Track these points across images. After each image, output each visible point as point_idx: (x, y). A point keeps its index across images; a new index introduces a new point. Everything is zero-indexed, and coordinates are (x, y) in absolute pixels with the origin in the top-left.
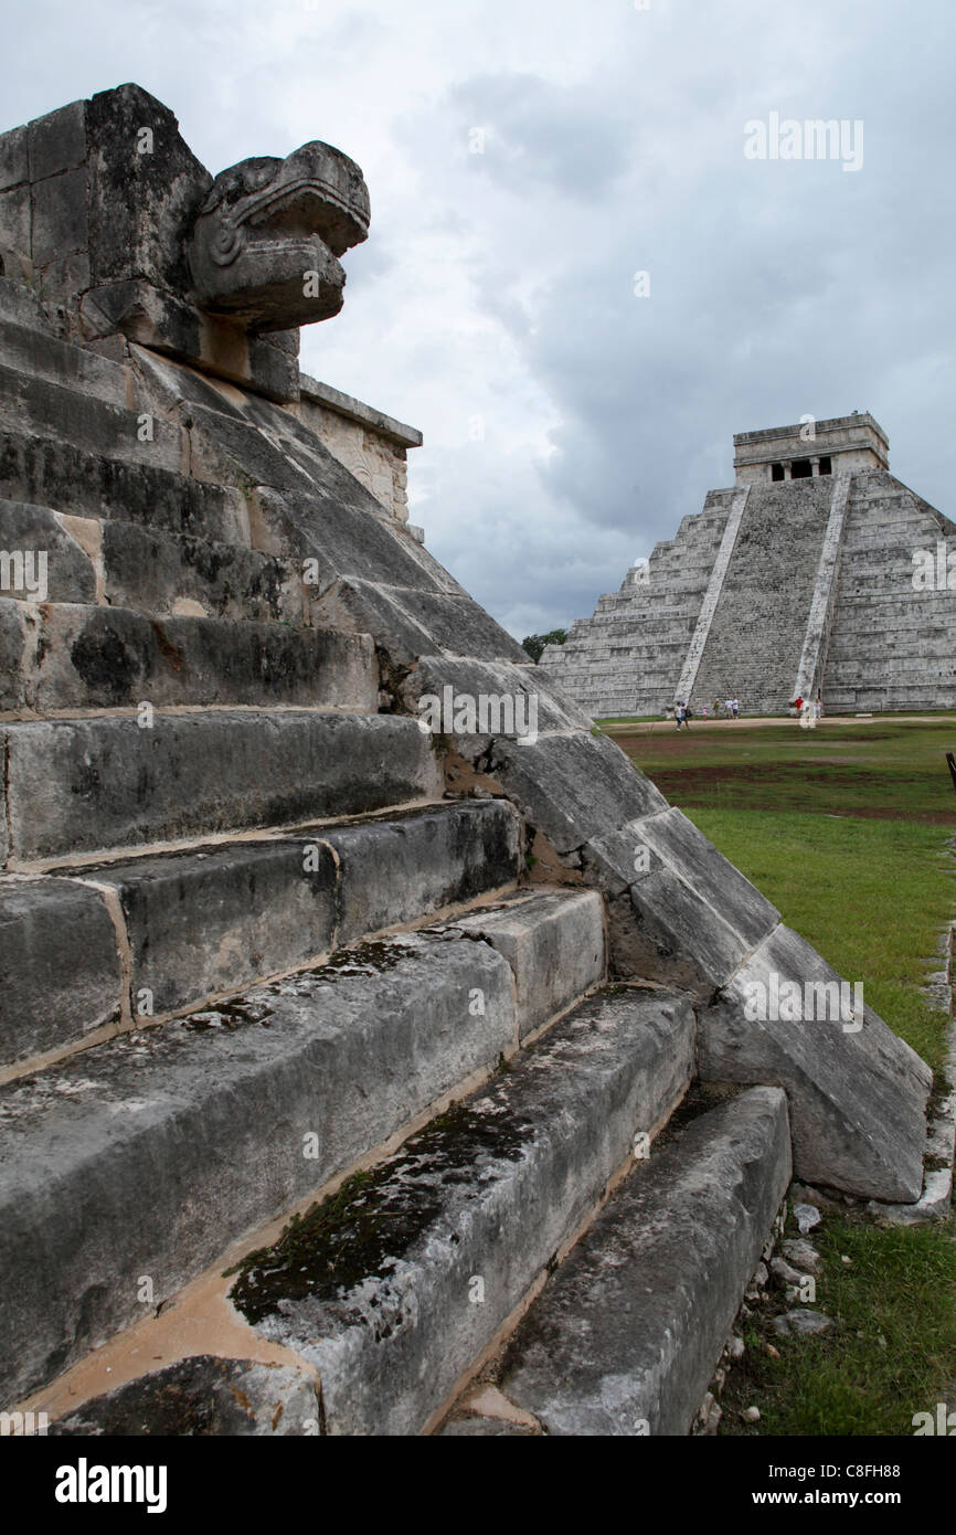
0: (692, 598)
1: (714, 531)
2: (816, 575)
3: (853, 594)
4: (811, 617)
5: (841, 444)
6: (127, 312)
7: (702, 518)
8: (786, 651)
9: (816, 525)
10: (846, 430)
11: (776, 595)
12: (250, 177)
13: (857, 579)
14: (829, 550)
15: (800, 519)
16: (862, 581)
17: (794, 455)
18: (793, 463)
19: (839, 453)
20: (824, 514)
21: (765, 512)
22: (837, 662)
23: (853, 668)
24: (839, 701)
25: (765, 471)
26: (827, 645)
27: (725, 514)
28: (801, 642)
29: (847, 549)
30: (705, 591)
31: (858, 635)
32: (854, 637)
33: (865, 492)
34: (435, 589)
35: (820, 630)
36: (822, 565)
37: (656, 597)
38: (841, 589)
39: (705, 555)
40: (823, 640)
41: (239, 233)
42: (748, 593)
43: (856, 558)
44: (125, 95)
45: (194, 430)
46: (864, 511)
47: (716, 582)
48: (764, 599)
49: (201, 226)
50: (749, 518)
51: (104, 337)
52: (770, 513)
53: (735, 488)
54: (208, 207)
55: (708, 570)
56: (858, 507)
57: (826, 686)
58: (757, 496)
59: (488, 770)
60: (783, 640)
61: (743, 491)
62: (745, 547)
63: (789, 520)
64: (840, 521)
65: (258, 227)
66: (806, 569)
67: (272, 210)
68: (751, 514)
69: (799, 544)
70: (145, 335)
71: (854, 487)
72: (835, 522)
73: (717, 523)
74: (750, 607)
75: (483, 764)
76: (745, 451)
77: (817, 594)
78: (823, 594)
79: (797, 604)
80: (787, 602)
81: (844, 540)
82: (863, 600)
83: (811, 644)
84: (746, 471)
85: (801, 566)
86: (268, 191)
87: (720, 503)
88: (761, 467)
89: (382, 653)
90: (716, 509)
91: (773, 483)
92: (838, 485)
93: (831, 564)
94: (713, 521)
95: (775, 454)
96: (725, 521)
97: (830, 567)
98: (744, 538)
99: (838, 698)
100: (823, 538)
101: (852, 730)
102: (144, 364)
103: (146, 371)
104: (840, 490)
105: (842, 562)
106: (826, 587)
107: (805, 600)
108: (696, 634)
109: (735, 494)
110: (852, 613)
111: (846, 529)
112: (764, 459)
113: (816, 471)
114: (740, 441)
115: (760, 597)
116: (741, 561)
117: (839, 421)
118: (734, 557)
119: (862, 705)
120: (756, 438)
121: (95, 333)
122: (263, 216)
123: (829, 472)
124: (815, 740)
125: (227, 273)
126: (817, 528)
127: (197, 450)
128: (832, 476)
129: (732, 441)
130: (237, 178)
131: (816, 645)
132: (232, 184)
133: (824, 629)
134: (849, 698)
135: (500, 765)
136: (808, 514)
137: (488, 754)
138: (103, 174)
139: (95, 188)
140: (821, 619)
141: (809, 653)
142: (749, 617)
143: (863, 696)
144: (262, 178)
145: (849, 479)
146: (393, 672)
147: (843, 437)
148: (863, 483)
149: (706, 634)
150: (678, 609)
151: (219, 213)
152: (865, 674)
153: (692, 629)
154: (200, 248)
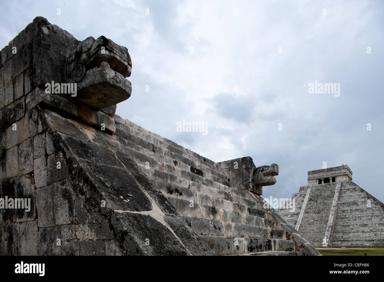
0: (296, 215)
1: (302, 197)
2: (331, 210)
3: (341, 215)
4: (329, 221)
5: (339, 174)
6: (248, 187)
7: (299, 194)
8: (322, 230)
9: (331, 196)
10: (340, 170)
11: (319, 215)
12: (265, 168)
13: (342, 211)
14: (334, 203)
15: (326, 194)
16: (344, 211)
17: (325, 177)
18: (324, 179)
19: (338, 176)
20: (333, 193)
21: (316, 192)
22: (336, 233)
23: (340, 235)
24: (336, 244)
25: (316, 181)
26: (333, 228)
27: (305, 193)
28: (326, 228)
29: (339, 202)
30: (299, 214)
31: (342, 226)
32: (341, 226)
33: (345, 187)
34: (287, 224)
35: (331, 225)
36: (332, 207)
37: (285, 215)
38: (337, 213)
39: (299, 204)
40: (332, 227)
41: (263, 176)
42: (311, 214)
43: (342, 205)
44: (248, 158)
45: (258, 203)
46: (345, 192)
47: (302, 211)
48: (315, 216)
49: (256, 174)
50: (312, 194)
51: (244, 190)
52: (318, 193)
53: (308, 186)
54: (257, 172)
55: (300, 208)
56: (343, 191)
57: (332, 239)
58: (314, 188)
59: (302, 247)
60: (321, 227)
61: (310, 187)
62: (310, 202)
63: (323, 194)
64: (338, 195)
65: (265, 175)
66: (328, 208)
67: (268, 173)
68: (312, 193)
69: (326, 201)
70: (250, 190)
71: (342, 185)
72: (336, 195)
73: (303, 195)
74: (311, 218)
75: (301, 247)
76: (311, 176)
77: (331, 215)
78: (332, 215)
79: (325, 217)
80: (322, 217)
81: (339, 200)
82: (344, 216)
83: (329, 228)
84: (311, 181)
85: (326, 207)
86: (267, 171)
87: (304, 190)
88: (315, 180)
89: (287, 233)
90: (302, 192)
91: (319, 185)
92: (337, 185)
93: (335, 206)
94: (301, 195)
95: (320, 177)
96: (305, 195)
97: (334, 207)
98: (310, 200)
99: (336, 243)
100: (333, 200)
101: (340, 251)
102: (250, 194)
103: (251, 195)
104: (338, 186)
105: (338, 206)
106: (333, 213)
107: (327, 216)
108: (296, 225)
109: (308, 188)
110: (340, 220)
111: (339, 197)
112: (316, 178)
113: (331, 181)
114: (309, 173)
115: (314, 215)
116: (309, 206)
117: (338, 167)
118: (307, 205)
119: (343, 245)
120: (314, 172)
121: (242, 189)
122: (266, 174)
123: (335, 181)
124: (330, 253)
125: (260, 181)
126: (331, 197)
127: (259, 206)
128: (336, 182)
129: (307, 173)
130: (262, 168)
131: (330, 229)
132: (261, 169)
133: (333, 224)
134: (339, 243)
135: (303, 247)
136: (329, 193)
137: (302, 245)
138: (244, 168)
139: (243, 170)
140: (332, 221)
141: (328, 231)
142: (311, 221)
143: (343, 242)
144: (266, 169)
145: (340, 183)
146: (288, 235)
147: (339, 172)
148: (345, 184)
149: (299, 225)
150: (292, 218)
151: (259, 173)
152: (344, 236)
153: (295, 224)
154: (256, 177)
